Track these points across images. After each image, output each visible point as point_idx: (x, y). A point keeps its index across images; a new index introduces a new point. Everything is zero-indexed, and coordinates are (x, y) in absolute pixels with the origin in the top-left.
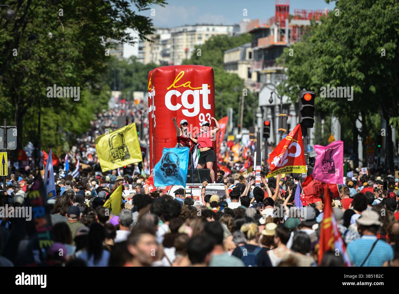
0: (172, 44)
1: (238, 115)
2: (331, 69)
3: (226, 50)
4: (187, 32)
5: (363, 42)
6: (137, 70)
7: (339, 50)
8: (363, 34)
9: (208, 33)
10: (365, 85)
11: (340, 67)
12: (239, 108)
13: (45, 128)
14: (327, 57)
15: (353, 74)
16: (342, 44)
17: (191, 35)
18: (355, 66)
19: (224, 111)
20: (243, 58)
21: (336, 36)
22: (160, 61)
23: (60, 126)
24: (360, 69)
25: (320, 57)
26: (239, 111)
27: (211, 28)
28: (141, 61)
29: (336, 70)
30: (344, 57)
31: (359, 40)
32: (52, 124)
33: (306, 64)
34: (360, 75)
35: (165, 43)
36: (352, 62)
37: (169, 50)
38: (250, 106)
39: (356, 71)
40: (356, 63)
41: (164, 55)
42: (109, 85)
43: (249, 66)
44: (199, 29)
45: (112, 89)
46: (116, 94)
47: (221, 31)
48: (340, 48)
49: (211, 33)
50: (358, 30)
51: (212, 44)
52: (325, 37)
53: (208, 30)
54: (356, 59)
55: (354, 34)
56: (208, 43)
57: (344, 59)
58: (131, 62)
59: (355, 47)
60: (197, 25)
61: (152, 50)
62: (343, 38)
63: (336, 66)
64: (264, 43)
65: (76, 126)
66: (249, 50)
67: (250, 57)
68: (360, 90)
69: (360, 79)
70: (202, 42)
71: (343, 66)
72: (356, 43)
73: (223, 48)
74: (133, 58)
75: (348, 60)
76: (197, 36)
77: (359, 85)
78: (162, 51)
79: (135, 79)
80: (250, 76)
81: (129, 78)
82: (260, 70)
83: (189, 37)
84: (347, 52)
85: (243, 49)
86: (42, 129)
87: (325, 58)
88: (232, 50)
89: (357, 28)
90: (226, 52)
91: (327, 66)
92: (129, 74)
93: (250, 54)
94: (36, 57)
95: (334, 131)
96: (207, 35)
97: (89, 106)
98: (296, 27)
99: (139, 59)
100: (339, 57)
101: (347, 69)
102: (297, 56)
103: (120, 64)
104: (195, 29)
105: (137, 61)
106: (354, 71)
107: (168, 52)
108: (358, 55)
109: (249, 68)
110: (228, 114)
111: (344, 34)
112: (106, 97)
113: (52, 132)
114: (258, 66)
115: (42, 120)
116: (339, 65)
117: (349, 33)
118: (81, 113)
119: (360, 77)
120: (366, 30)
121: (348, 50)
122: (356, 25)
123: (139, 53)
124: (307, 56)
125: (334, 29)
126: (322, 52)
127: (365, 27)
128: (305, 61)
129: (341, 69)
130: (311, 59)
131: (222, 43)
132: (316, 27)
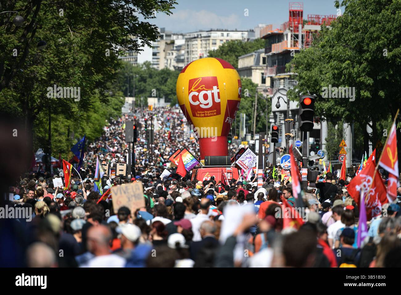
0: (186, 50)
1: (252, 121)
2: (340, 74)
3: (240, 56)
4: (201, 37)
5: (372, 46)
6: (151, 76)
7: (348, 55)
8: (373, 40)
9: (222, 38)
10: (374, 90)
11: (349, 72)
12: (253, 114)
13: (55, 134)
14: (335, 62)
15: (362, 79)
16: (351, 49)
17: (206, 40)
18: (363, 71)
19: (238, 117)
20: (257, 63)
21: (346, 41)
22: (174, 67)
23: (71, 132)
24: (369, 75)
25: (329, 62)
26: (252, 117)
27: (225, 33)
28: (155, 66)
29: (345, 75)
30: (353, 62)
31: (368, 45)
32: (63, 130)
33: (316, 69)
34: (368, 79)
35: (179, 48)
36: (361, 67)
37: (183, 55)
38: (263, 111)
39: (364, 76)
40: (365, 68)
41: (179, 60)
42: (122, 91)
43: (263, 71)
44: (213, 35)
45: (126, 95)
46: (130, 100)
47: (236, 36)
48: (349, 53)
49: (225, 38)
50: (368, 35)
51: (226, 50)
52: (334, 42)
53: (223, 35)
54: (365, 64)
55: (363, 39)
56: (222, 48)
57: (352, 64)
58: (145, 68)
59: (364, 52)
60: (211, 31)
61: (166, 55)
62: (352, 43)
63: (345, 72)
64: (277, 48)
65: (88, 132)
66: (263, 55)
67: (264, 63)
68: (369, 95)
69: (369, 84)
70: (216, 48)
71: (352, 71)
72: (365, 48)
73: (236, 54)
74: (147, 64)
75: (356, 65)
76: (211, 42)
77: (368, 90)
78: (176, 57)
79: (149, 85)
80: (264, 81)
81: (143, 84)
82: (273, 75)
83: (204, 42)
84: (356, 57)
85: (257, 54)
86: (53, 135)
87: (334, 63)
88: (246, 55)
89: (366, 33)
90: (239, 58)
91: (336, 71)
92: (143, 80)
93: (264, 59)
94: (47, 63)
95: (345, 136)
96: (221, 40)
97: (101, 112)
98: (309, 33)
99: (153, 64)
100: (347, 62)
101: (356, 73)
102: (308, 61)
103: (134, 70)
104: (209, 35)
105: (151, 66)
106: (363, 76)
107: (182, 58)
108: (366, 59)
109: (263, 74)
110: (241, 120)
111: (353, 39)
112: (119, 104)
113: (63, 138)
114: (271, 72)
115: (52, 126)
116: (348, 70)
117: (358, 38)
118: (93, 119)
119: (369, 82)
120: (375, 35)
121: (357, 55)
122: (365, 30)
123: (153, 58)
124: (317, 61)
125: (343, 34)
126: (331, 57)
127: (374, 32)
128: (316, 66)
129: (350, 74)
130: (321, 65)
131: (236, 48)
132: (326, 32)
